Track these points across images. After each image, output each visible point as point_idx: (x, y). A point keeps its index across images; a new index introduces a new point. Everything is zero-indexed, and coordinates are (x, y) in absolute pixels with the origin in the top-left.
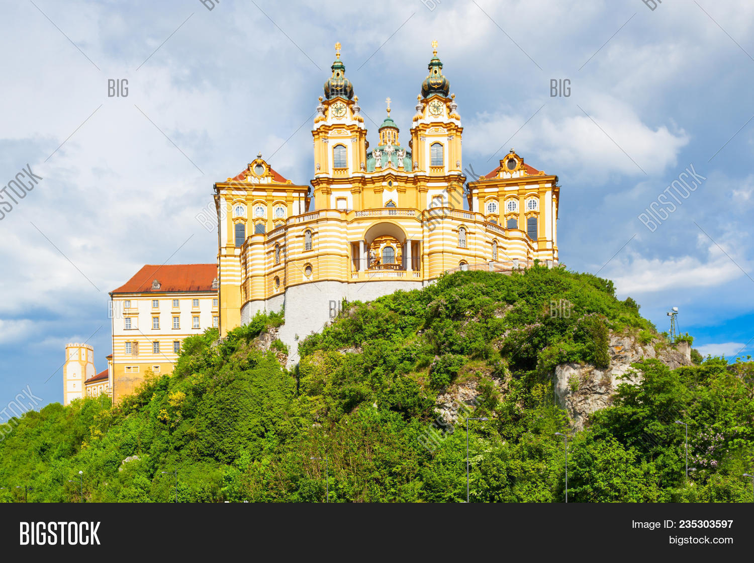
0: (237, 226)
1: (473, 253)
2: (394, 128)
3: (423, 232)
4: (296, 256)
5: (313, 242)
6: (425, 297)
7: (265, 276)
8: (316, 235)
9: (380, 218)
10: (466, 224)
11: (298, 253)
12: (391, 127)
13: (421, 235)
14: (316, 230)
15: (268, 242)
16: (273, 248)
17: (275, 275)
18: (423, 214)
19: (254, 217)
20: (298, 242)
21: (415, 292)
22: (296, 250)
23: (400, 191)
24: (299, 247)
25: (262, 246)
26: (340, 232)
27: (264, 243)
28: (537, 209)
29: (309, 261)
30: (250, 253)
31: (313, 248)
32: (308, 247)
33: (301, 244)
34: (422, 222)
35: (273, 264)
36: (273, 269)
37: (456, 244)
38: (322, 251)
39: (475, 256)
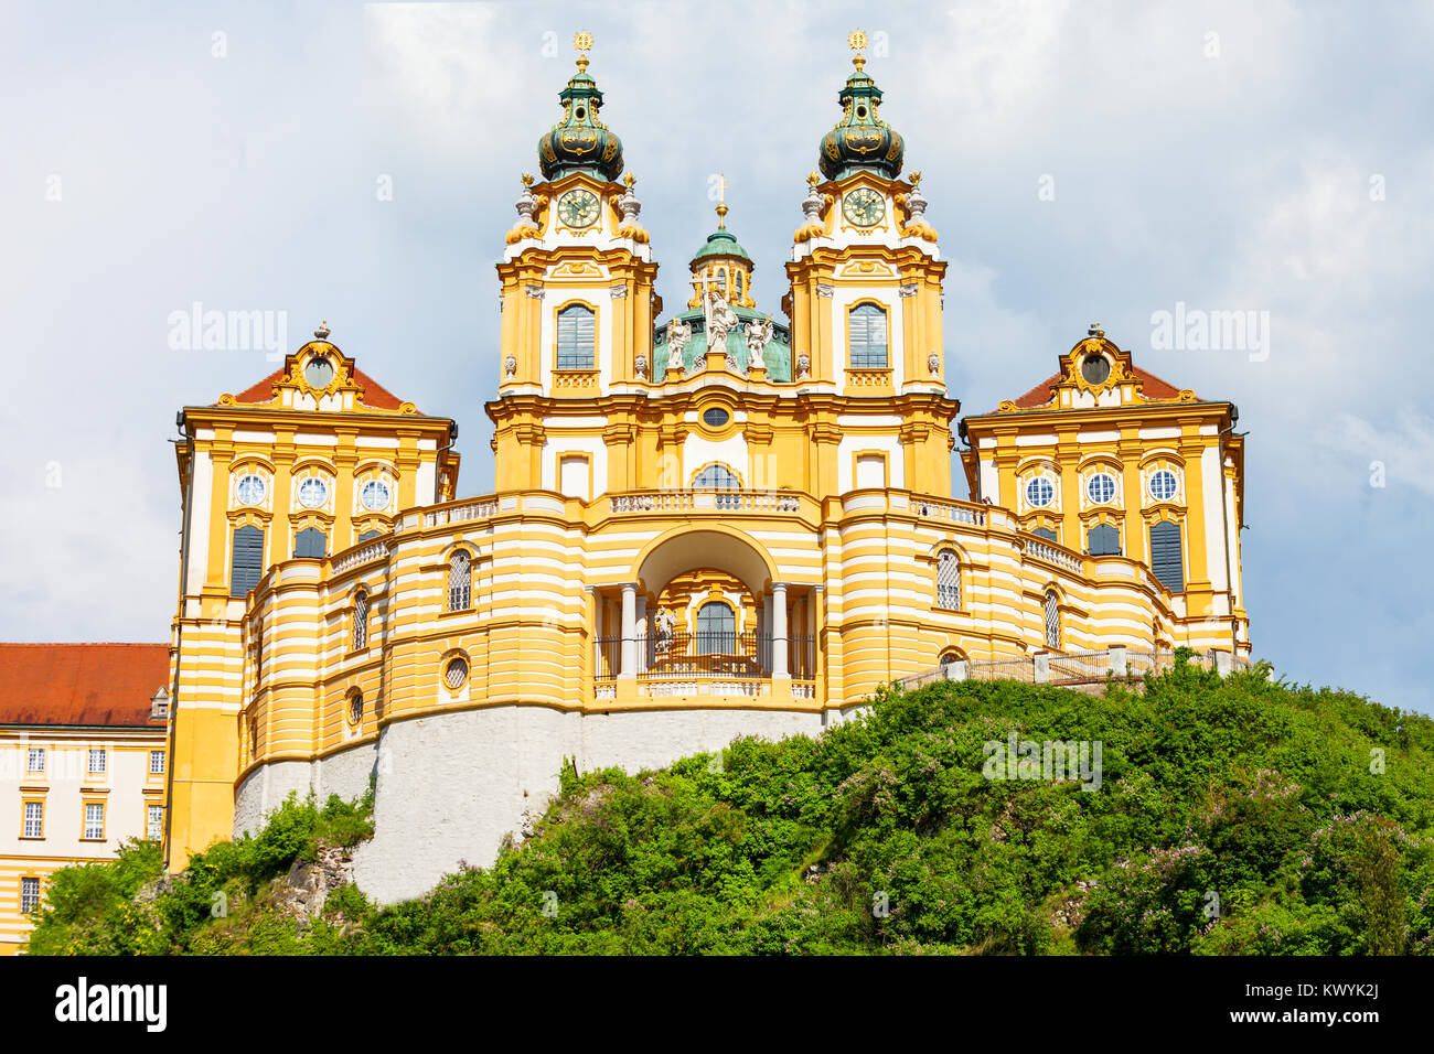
0: (239, 534)
1: (985, 626)
2: (739, 259)
3: (825, 561)
4: (420, 629)
5: (476, 586)
6: (830, 760)
7: (316, 685)
8: (485, 566)
9: (688, 518)
10: (959, 538)
11: (427, 618)
12: (727, 257)
13: (819, 572)
14: (485, 551)
15: (332, 584)
16: (347, 603)
17: (348, 682)
18: (824, 505)
19: (296, 509)
20: (431, 585)
21: (798, 743)
22: (419, 611)
23: (753, 436)
24: (429, 601)
25: (314, 595)
26: (563, 559)
27: (319, 587)
28: (1178, 498)
29: (459, 642)
30: (275, 614)
31: (475, 603)
32: (460, 601)
34: (820, 531)
35: (344, 650)
36: (344, 666)
37: (931, 600)
38: (501, 614)
39: (990, 637)
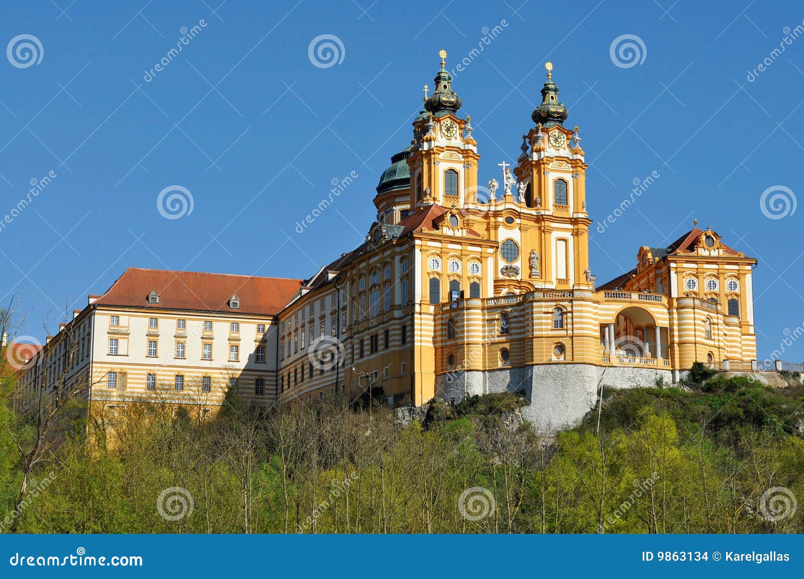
0: (431, 281)
1: (717, 344)
3: (672, 319)
4: (544, 333)
5: (566, 321)
7: (484, 344)
8: (569, 315)
9: (631, 302)
10: (711, 314)
11: (547, 330)
13: (668, 322)
14: (569, 309)
15: (488, 309)
16: (497, 317)
17: (500, 346)
18: (670, 300)
19: (449, 272)
20: (547, 318)
22: (544, 327)
23: (522, 229)
24: (547, 324)
26: (593, 313)
27: (482, 309)
28: (737, 291)
29: (561, 340)
31: (565, 327)
32: (559, 325)
33: (550, 321)
34: (669, 309)
35: (496, 334)
36: (497, 340)
37: (704, 335)
38: (577, 332)
39: (719, 348)
